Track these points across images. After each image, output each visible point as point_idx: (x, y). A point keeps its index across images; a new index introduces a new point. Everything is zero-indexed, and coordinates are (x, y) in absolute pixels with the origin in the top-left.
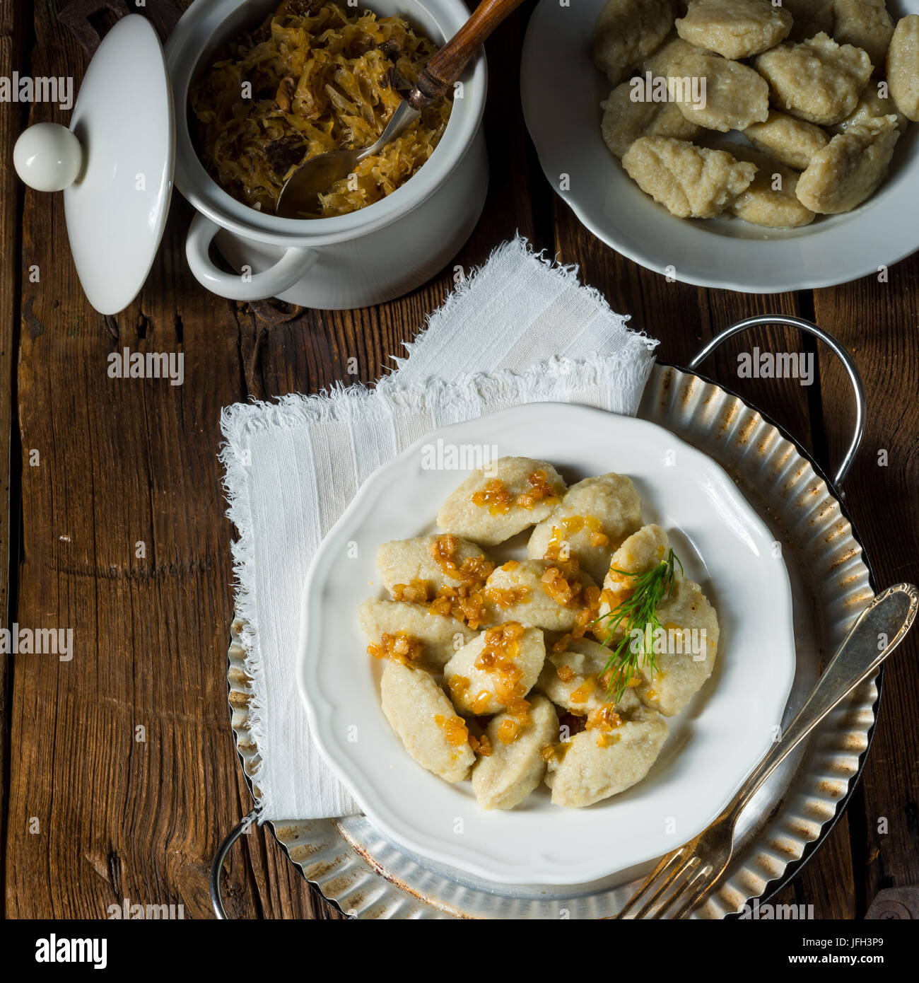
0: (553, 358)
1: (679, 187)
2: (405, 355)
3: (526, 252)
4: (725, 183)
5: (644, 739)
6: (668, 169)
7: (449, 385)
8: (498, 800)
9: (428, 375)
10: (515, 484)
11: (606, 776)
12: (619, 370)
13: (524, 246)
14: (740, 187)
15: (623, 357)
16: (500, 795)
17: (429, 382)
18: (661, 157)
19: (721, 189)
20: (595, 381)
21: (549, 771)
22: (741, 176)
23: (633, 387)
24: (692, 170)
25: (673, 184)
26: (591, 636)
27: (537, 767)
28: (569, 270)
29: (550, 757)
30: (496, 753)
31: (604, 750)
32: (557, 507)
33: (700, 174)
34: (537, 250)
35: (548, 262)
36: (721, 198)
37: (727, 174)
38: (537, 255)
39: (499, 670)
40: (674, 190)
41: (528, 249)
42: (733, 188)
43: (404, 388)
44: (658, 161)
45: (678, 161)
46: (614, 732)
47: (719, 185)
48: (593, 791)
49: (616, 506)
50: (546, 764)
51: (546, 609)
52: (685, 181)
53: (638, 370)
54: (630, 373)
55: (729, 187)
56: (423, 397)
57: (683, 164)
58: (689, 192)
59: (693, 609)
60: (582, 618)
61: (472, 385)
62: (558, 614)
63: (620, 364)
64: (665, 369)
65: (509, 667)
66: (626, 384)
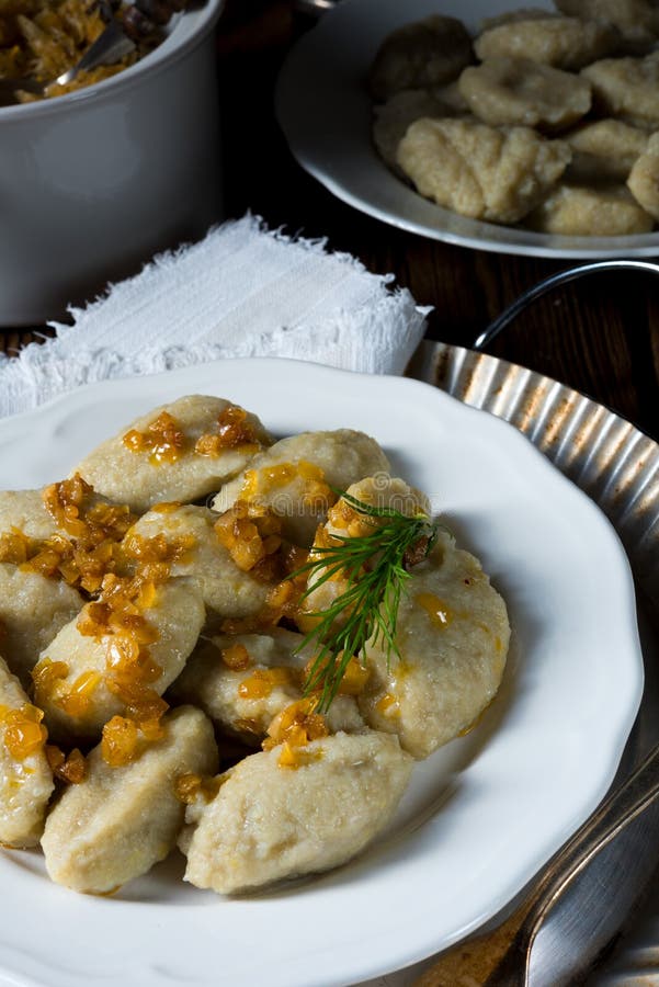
0: (279, 328)
1: (470, 172)
2: (70, 322)
3: (258, 232)
4: (532, 163)
5: (367, 763)
6: (455, 148)
7: (128, 360)
8: (83, 861)
9: (99, 345)
10: (195, 425)
11: (289, 818)
12: (372, 325)
13: (256, 226)
14: (552, 171)
15: (379, 309)
16: (87, 849)
17: (97, 354)
18: (448, 134)
19: (526, 171)
20: (336, 341)
21: (188, 821)
22: (554, 156)
23: (391, 349)
24: (488, 147)
25: (463, 170)
26: (290, 625)
27: (167, 808)
28: (313, 244)
29: (193, 792)
30: (93, 779)
31: (291, 771)
32: (257, 455)
33: (498, 153)
34: (271, 228)
35: (286, 238)
36: (525, 184)
37: (536, 151)
38: (273, 233)
39: (116, 628)
40: (463, 179)
41: (261, 228)
42: (543, 171)
43: (62, 358)
44: (444, 140)
45: (471, 138)
46: (314, 746)
47: (524, 164)
48: (263, 848)
49: (350, 458)
50: (183, 807)
51: (218, 577)
52: (478, 164)
53: (400, 326)
54: (387, 328)
55: (538, 168)
56: (86, 370)
57: (477, 140)
58: (483, 176)
59: (467, 582)
60: (278, 596)
61: (161, 357)
62: (237, 588)
63: (373, 317)
64: (441, 347)
65: (137, 622)
66: (381, 342)
